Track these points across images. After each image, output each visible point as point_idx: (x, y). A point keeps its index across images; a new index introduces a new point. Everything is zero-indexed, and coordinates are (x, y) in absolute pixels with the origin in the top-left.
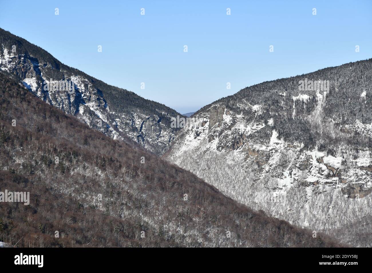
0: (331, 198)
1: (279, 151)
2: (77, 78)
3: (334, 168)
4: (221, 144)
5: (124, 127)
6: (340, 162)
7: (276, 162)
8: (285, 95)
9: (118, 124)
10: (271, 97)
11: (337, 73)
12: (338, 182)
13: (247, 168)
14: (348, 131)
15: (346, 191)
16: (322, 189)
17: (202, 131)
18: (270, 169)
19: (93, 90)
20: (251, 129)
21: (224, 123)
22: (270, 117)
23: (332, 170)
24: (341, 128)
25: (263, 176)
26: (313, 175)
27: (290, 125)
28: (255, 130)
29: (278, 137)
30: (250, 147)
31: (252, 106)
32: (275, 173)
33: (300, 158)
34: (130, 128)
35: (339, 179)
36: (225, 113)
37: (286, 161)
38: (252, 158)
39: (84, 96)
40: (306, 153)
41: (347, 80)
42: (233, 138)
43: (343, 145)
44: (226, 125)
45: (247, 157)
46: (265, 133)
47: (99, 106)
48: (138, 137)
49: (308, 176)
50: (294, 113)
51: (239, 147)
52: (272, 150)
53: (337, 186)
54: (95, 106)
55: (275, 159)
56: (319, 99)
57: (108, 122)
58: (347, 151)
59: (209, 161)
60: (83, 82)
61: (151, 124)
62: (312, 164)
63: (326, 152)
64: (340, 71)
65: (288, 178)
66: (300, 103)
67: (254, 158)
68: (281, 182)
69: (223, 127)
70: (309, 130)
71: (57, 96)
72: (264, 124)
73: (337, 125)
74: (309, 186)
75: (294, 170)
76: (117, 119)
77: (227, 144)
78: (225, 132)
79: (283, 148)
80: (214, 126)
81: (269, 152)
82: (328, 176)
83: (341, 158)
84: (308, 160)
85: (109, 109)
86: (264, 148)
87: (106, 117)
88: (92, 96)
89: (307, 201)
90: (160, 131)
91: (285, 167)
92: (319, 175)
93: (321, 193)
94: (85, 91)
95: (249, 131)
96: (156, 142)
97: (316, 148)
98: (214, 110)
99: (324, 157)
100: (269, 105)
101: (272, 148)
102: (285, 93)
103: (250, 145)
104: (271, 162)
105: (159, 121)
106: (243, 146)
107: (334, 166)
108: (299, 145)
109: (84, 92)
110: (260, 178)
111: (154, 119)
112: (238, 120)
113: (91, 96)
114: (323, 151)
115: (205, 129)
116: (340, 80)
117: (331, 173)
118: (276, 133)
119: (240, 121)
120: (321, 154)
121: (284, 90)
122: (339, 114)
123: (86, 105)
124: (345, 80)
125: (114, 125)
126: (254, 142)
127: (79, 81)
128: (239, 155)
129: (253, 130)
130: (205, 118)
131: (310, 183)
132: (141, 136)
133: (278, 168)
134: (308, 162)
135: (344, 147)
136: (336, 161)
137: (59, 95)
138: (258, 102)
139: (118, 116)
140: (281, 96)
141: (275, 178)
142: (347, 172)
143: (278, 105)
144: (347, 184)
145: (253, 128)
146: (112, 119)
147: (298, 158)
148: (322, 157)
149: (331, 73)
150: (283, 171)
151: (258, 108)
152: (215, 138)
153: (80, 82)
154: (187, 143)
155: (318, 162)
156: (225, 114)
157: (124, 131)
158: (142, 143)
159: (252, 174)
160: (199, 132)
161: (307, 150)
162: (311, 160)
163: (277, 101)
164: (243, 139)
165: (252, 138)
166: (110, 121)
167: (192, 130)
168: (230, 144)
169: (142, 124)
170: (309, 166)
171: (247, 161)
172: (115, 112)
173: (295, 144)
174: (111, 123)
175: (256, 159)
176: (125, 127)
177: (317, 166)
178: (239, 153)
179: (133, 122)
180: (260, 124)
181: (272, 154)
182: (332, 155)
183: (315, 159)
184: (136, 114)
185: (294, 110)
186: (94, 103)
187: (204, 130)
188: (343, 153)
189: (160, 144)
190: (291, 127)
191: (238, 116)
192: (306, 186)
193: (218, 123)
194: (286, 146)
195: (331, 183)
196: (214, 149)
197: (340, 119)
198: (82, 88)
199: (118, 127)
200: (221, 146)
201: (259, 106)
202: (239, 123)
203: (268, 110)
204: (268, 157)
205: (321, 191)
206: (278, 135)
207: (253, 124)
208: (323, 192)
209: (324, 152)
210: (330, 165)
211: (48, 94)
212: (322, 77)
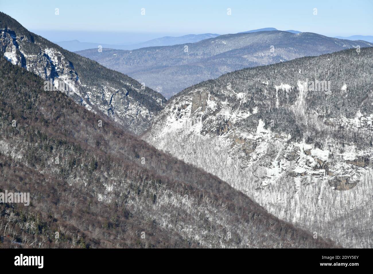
0: (320, 189)
1: (266, 140)
2: (51, 50)
3: (321, 161)
4: (205, 129)
5: (95, 100)
6: (328, 155)
7: (264, 152)
8: (267, 84)
9: (90, 97)
10: (254, 85)
11: (316, 64)
12: (324, 174)
13: (233, 154)
14: (332, 124)
15: (333, 183)
16: (310, 180)
17: (184, 114)
18: (258, 157)
19: (66, 63)
20: (237, 116)
21: (208, 108)
22: (255, 106)
23: (319, 163)
24: (325, 120)
25: (250, 164)
26: (300, 166)
27: (275, 115)
28: (240, 117)
29: (264, 127)
30: (237, 135)
31: (236, 94)
32: (264, 162)
33: (287, 149)
34: (101, 101)
35: (326, 171)
36: (209, 98)
37: (274, 151)
38: (239, 146)
39: (57, 69)
40: (294, 145)
41: (326, 72)
42: (218, 124)
43: (329, 138)
44: (210, 110)
45: (234, 144)
46: (252, 122)
47: (72, 79)
48: (109, 110)
49: (295, 167)
50: (277, 103)
51: (224, 133)
52: (259, 139)
53: (324, 177)
54: (68, 79)
55: (263, 148)
56: (300, 90)
57: (81, 96)
58: (334, 145)
59: (194, 145)
60: (57, 55)
61: (120, 97)
62: (299, 156)
63: (313, 145)
64: (319, 62)
65: (277, 167)
66: (283, 92)
67: (241, 146)
68: (269, 172)
69: (206, 112)
70: (294, 121)
71: (35, 69)
72: (249, 112)
73: (321, 117)
74: (297, 177)
75: (282, 160)
76: (88, 93)
77: (212, 130)
78: (209, 118)
79: (270, 138)
80: (197, 110)
81: (256, 140)
82: (315, 168)
83: (328, 151)
84: (295, 151)
85: (81, 81)
86: (251, 137)
87: (79, 90)
88: (65, 69)
89: (296, 191)
90: (128, 104)
91: (274, 157)
92: (306, 166)
93: (309, 184)
94: (58, 63)
95: (234, 119)
96: (124, 115)
97: (304, 140)
98: (198, 95)
99: (311, 149)
100: (253, 93)
101: (259, 137)
102: (267, 82)
103: (237, 133)
104: (257, 150)
105: (127, 94)
106: (227, 132)
107: (321, 159)
108: (286, 136)
109: (57, 65)
110: (248, 166)
111: (123, 93)
112: (222, 106)
113: (63, 69)
114: (310, 143)
115: (187, 111)
116: (320, 71)
117: (319, 165)
118: (263, 122)
119: (225, 107)
120: (308, 147)
121: (267, 79)
122: (323, 107)
123: (59, 77)
124: (324, 71)
125: (86, 98)
126: (241, 130)
127: (52, 54)
128: (224, 141)
129: (238, 117)
130: (187, 101)
131: (298, 174)
132: (111, 109)
133: (267, 158)
134: (295, 153)
135: (330, 141)
136: (323, 154)
137: (36, 68)
138: (242, 90)
139: (90, 89)
140: (265, 85)
141: (263, 167)
142: (334, 165)
143: (261, 94)
144: (334, 177)
145: (239, 115)
146: (84, 93)
147: (285, 149)
148: (310, 150)
149: (311, 64)
150: (271, 161)
151: (243, 96)
152: (198, 122)
153: (54, 55)
154: (169, 125)
155: (306, 154)
156: (209, 100)
157: (96, 104)
158: (112, 116)
159: (239, 161)
160: (180, 114)
161: (295, 142)
162: (299, 151)
163: (261, 90)
164: (228, 126)
165: (239, 126)
166: (82, 95)
167: (173, 111)
168: (214, 129)
169: (112, 97)
170: (297, 157)
171: (234, 148)
172: (86, 85)
173: (282, 135)
174: (83, 96)
175: (242, 147)
176: (97, 101)
177: (305, 158)
178: (224, 139)
179: (104, 95)
180: (245, 112)
181: (259, 143)
182: (319, 148)
183: (302, 151)
184: (105, 87)
185: (277, 99)
186: (66, 76)
187: (186, 113)
188: (329, 146)
189: (128, 117)
190: (277, 118)
191: (223, 103)
192: (294, 176)
193: (201, 107)
194: (274, 136)
195: (318, 175)
196: (197, 133)
197: (324, 111)
198: (55, 61)
199: (89, 100)
200: (205, 131)
201: (243, 94)
202: (223, 109)
203: (252, 99)
204: (255, 145)
205: (309, 182)
206: (264, 124)
207: (238, 111)
208: (311, 183)
209: (311, 145)
210: (318, 157)
211: (26, 68)
212: (302, 67)
